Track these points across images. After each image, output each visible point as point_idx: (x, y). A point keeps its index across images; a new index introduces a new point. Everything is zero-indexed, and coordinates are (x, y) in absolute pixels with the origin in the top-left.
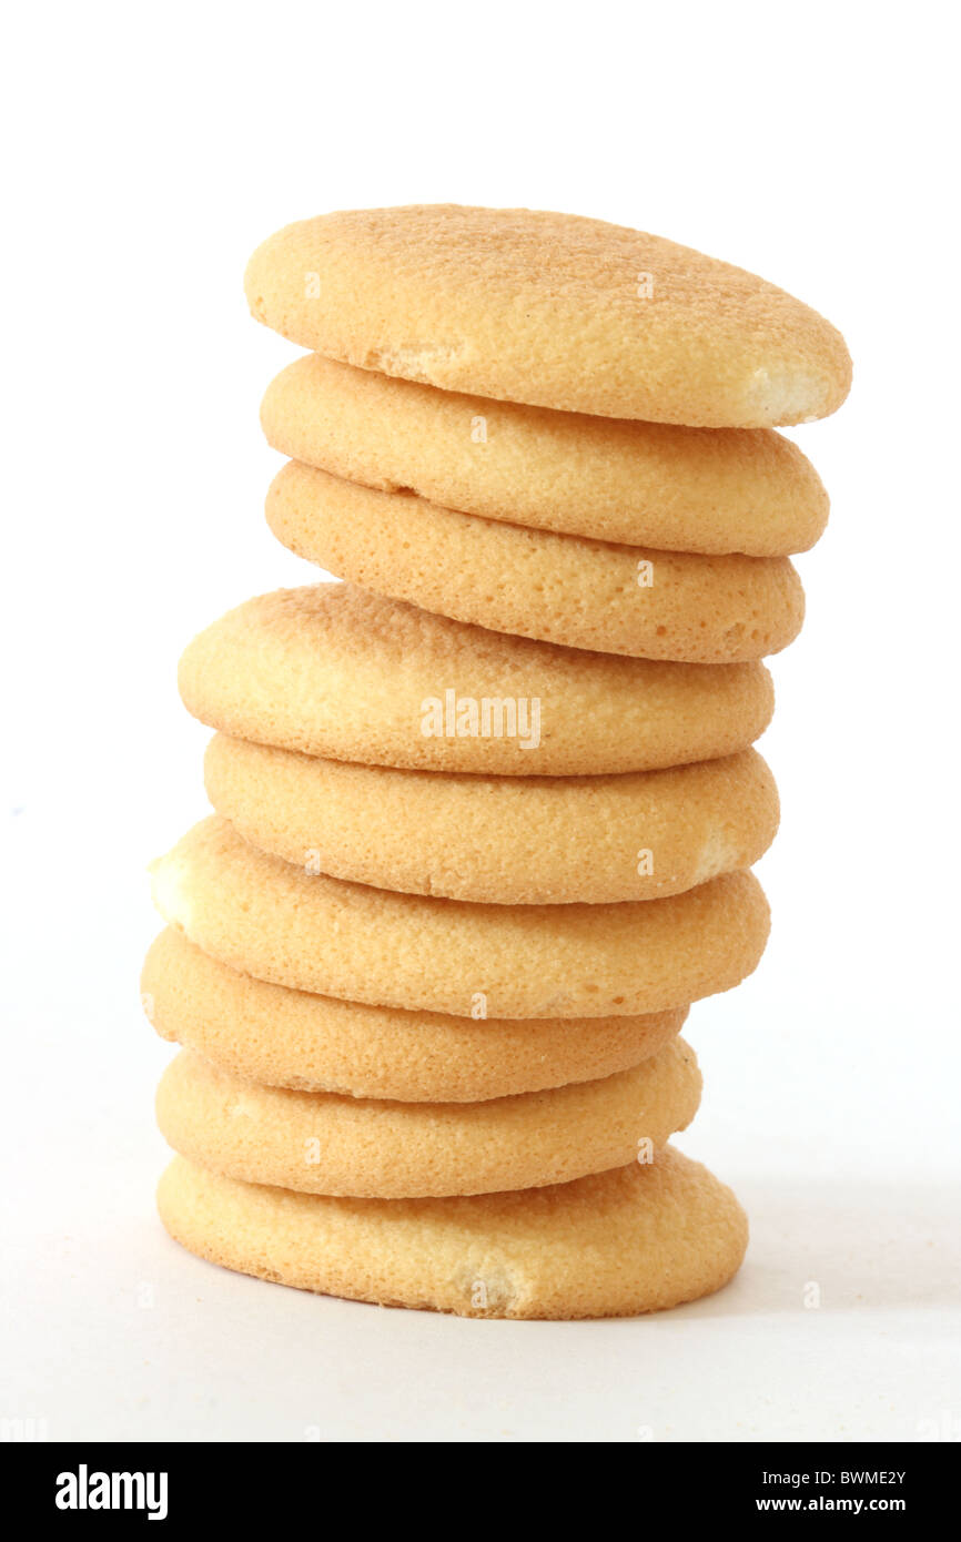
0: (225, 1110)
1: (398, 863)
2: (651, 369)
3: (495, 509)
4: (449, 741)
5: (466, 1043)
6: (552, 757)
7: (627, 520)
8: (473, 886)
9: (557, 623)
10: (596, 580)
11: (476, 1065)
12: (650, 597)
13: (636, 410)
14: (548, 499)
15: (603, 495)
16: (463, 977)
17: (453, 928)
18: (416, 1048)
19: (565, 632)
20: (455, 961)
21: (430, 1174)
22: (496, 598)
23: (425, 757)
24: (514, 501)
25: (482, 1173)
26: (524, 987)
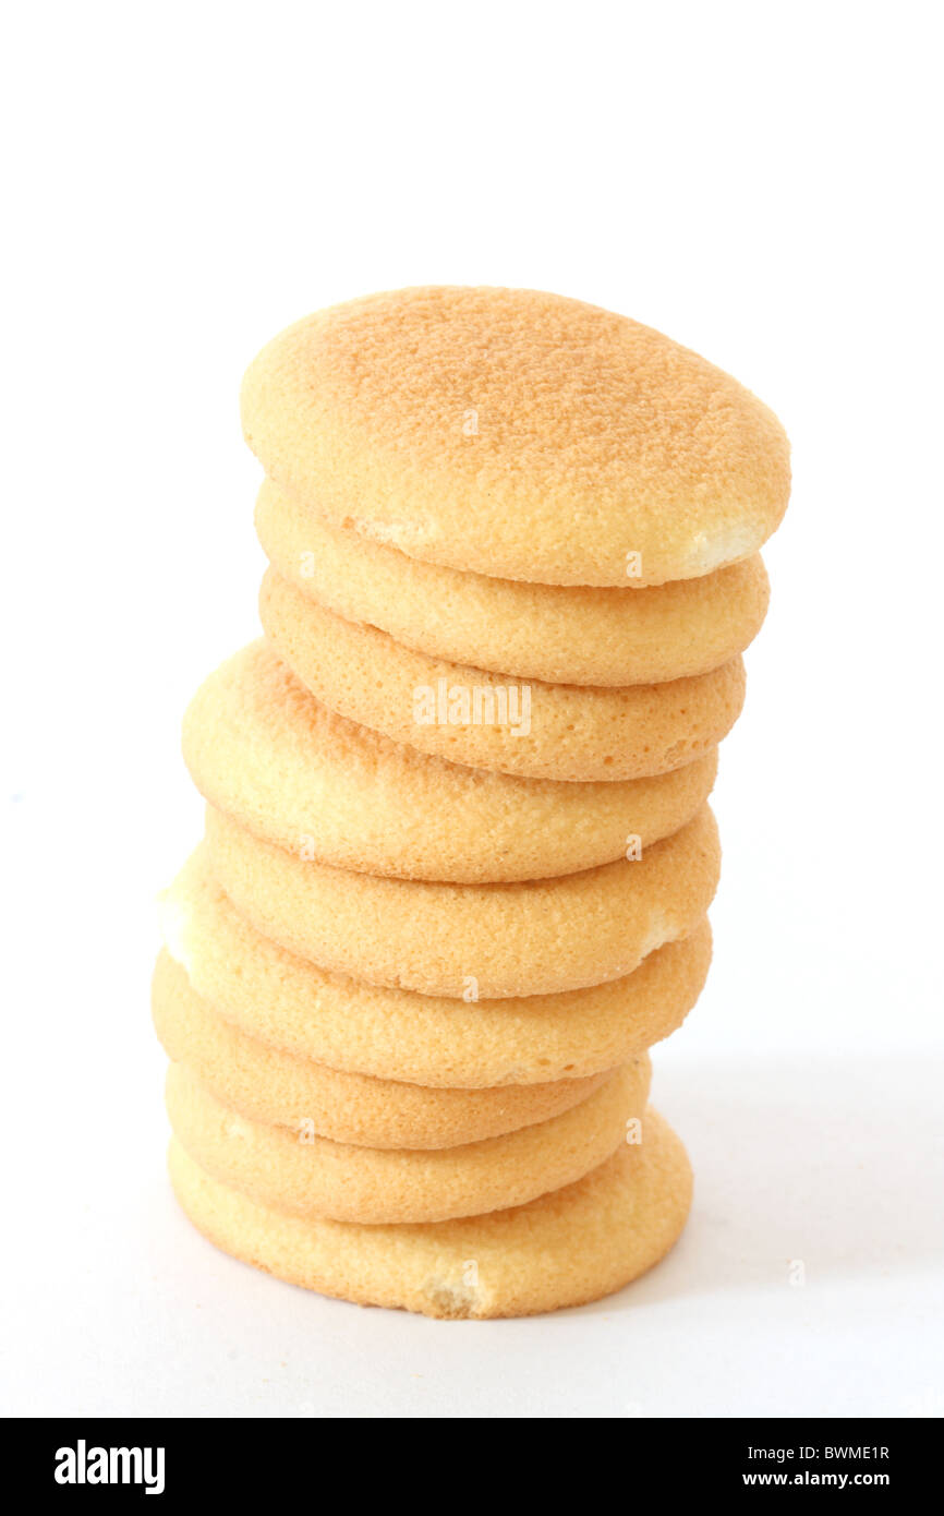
0: (222, 1128)
1: (371, 964)
2: (599, 544)
3: (459, 657)
4: (417, 858)
5: (432, 1102)
6: (509, 869)
7: (577, 669)
8: (437, 986)
9: (513, 761)
10: (549, 722)
11: (441, 1122)
12: (598, 732)
13: (586, 580)
14: (506, 652)
15: (555, 648)
16: (429, 1057)
17: (421, 1010)
18: (388, 1107)
19: (521, 767)
20: (423, 1043)
21: (402, 1207)
22: (459, 739)
23: (395, 869)
24: (476, 652)
25: (448, 1206)
26: (484, 1064)
